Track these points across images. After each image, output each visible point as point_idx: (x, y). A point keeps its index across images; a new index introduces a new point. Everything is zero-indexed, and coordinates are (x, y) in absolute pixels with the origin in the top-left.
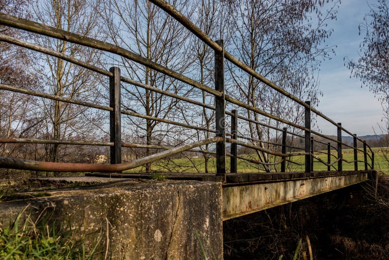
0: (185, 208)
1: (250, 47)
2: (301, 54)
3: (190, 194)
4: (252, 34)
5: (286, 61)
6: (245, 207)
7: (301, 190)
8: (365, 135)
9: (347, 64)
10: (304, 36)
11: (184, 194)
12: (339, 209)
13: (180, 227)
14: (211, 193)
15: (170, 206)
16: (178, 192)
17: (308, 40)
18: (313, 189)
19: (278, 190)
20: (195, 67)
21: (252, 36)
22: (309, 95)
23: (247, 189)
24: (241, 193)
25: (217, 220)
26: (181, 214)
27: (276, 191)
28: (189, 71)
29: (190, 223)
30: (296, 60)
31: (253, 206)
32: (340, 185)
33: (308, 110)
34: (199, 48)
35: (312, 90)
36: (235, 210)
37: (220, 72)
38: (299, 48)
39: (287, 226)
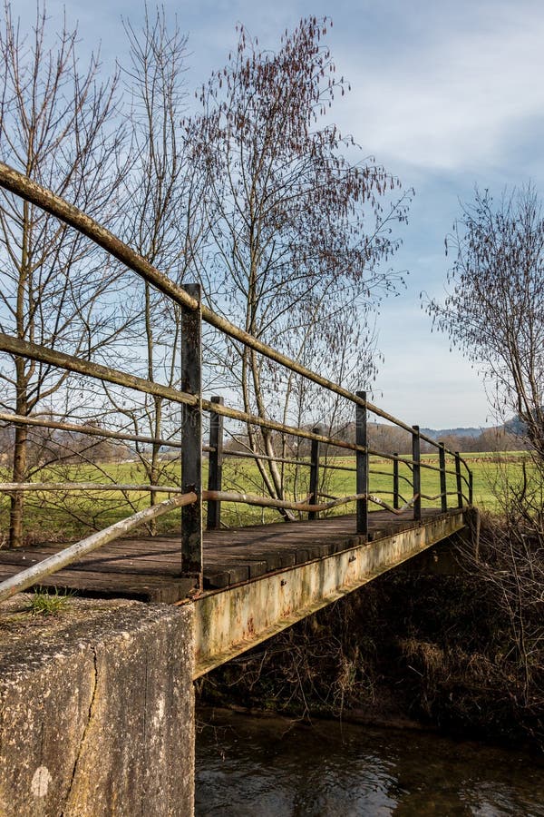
0: (109, 691)
1: (248, 254)
2: (345, 280)
3: (122, 655)
4: (252, 228)
5: (318, 290)
6: (241, 635)
7: (350, 571)
8: (455, 428)
9: (425, 305)
10: (350, 247)
11: (110, 659)
12: (414, 585)
13: (98, 742)
14: (171, 637)
15: (73, 699)
16: (95, 659)
17: (358, 254)
18: (371, 565)
19: (307, 579)
20: (132, 280)
21: (252, 232)
22: (360, 358)
23: (244, 593)
24: (233, 605)
25: (181, 696)
26: (99, 709)
27: (303, 584)
28: (120, 287)
29: (121, 724)
30: (335, 289)
31: (256, 627)
32: (418, 546)
33: (362, 408)
34: (142, 243)
35: (365, 348)
36: (219, 644)
37: (194, 352)
38: (342, 267)
39: (319, 623)
